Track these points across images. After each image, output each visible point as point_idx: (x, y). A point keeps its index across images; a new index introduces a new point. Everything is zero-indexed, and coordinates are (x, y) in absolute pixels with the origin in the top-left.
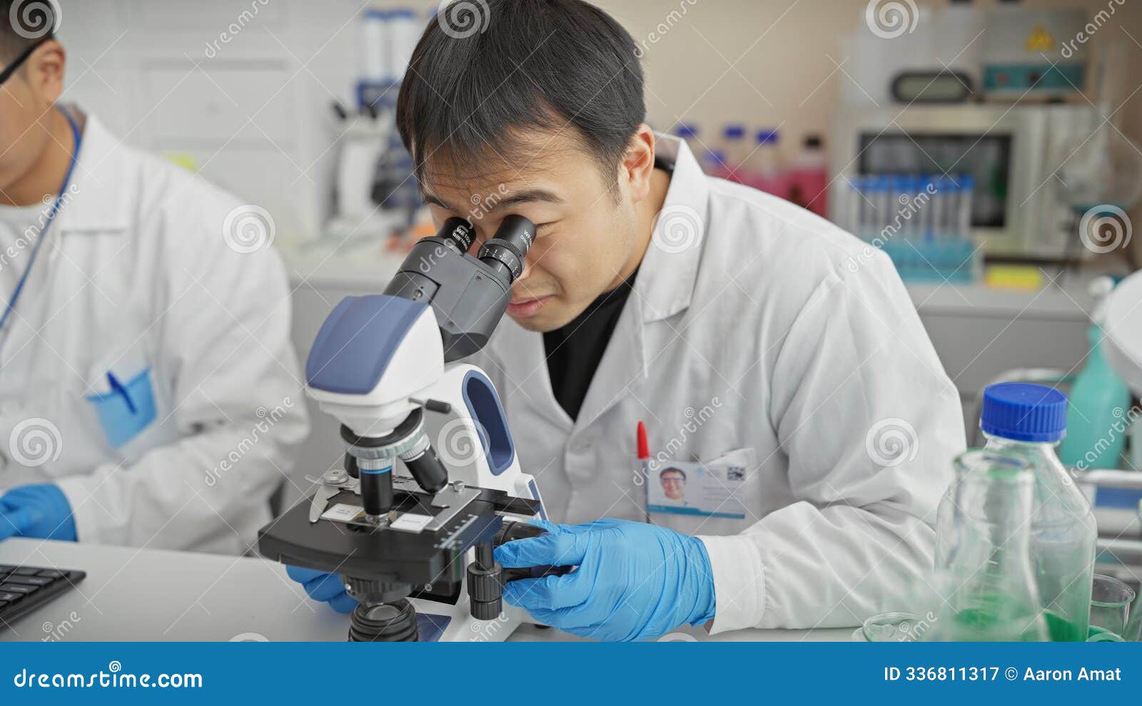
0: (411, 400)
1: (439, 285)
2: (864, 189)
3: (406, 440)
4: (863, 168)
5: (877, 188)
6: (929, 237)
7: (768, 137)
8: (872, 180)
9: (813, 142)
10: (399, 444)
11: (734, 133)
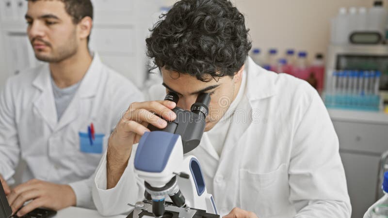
0: (174, 173)
1: (177, 124)
2: (338, 76)
3: (171, 188)
4: (338, 68)
5: (343, 75)
6: (363, 94)
7: (303, 55)
8: (341, 72)
9: (319, 57)
10: (168, 190)
11: (290, 52)
